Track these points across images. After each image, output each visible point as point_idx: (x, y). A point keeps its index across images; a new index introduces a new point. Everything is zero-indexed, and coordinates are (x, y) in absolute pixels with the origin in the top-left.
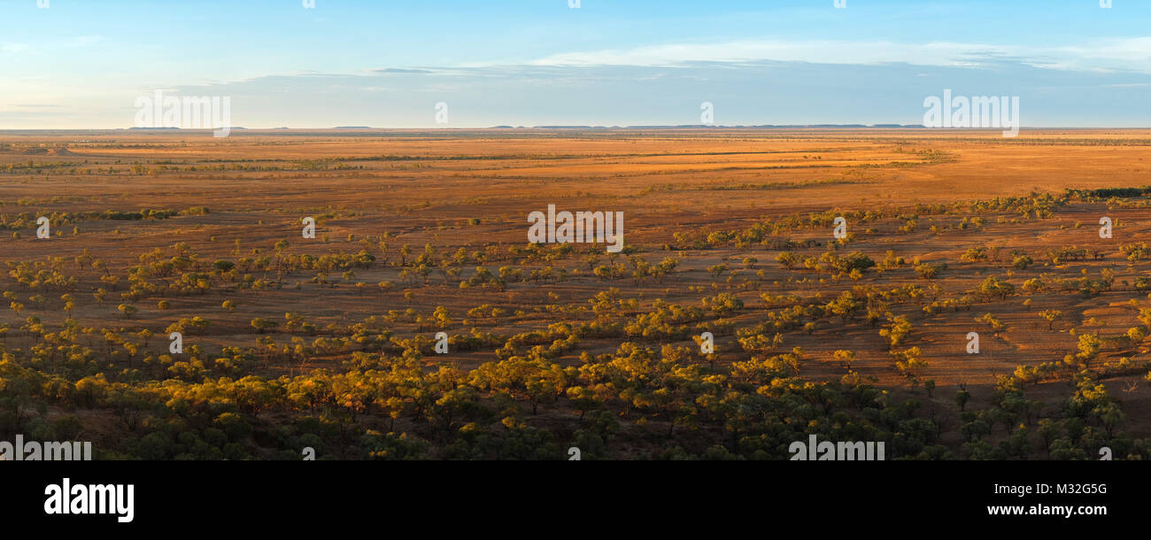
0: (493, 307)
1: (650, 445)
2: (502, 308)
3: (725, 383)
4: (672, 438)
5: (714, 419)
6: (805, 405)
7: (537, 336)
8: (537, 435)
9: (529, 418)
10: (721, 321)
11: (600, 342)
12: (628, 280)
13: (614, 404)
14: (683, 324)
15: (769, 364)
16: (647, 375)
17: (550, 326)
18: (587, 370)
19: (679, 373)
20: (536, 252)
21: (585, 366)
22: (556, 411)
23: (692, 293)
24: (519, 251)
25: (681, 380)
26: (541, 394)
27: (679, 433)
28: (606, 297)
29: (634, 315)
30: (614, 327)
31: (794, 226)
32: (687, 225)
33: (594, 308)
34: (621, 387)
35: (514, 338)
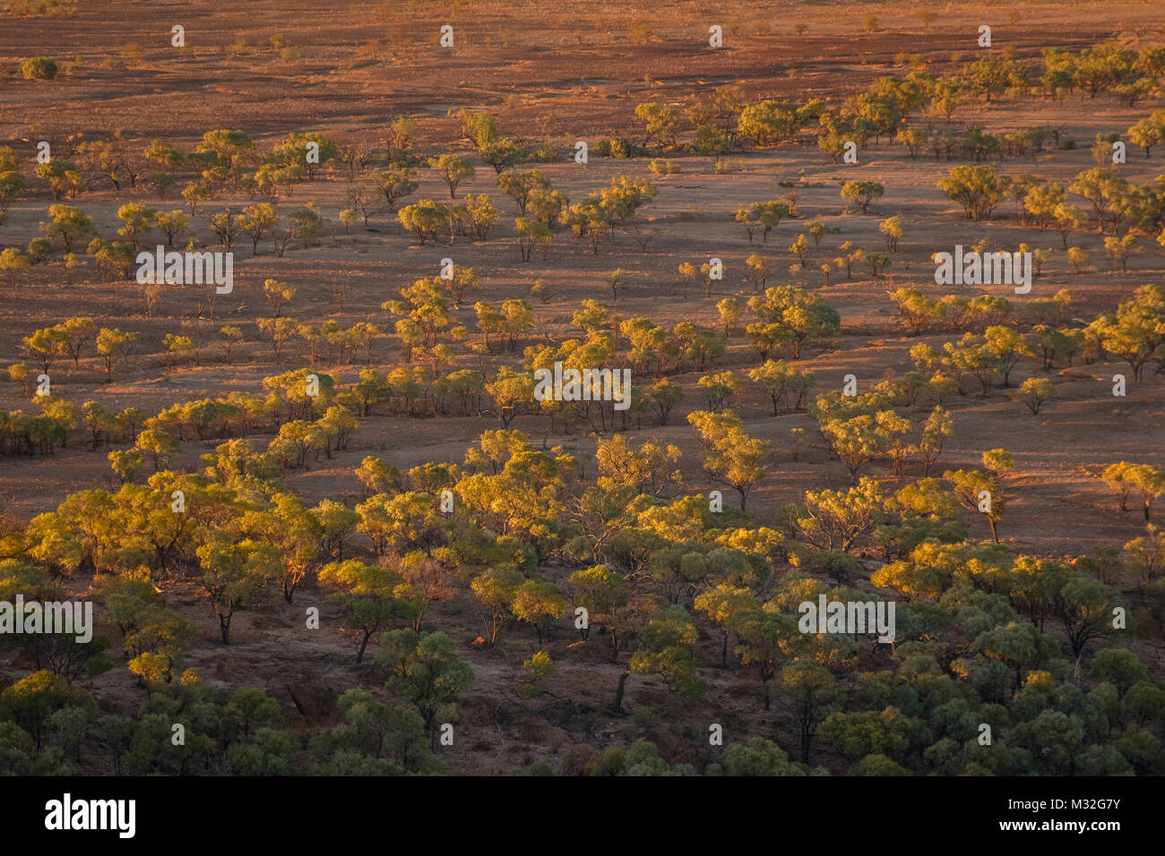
0: (101, 325)
1: (559, 733)
2: (124, 328)
3: (780, 554)
4: (625, 715)
5: (746, 659)
6: (1011, 625)
7: (232, 409)
8: (231, 706)
9: (209, 654)
10: (769, 367)
11: (416, 426)
12: (503, 244)
13: (458, 613)
14: (659, 375)
15: (914, 497)
16: (551, 526)
17: (268, 380)
18: (381, 510)
19: (651, 520)
20: (226, 161)
21: (374, 501)
22: (287, 633)
23: (686, 283)
24: (176, 158)
25: (656, 542)
26: (243, 581)
27: (644, 698)
28: (434, 295)
29: (515, 347)
30: (458, 382)
31: (995, 86)
32: (675, 83)
33: (400, 325)
34: (478, 562)
35: (160, 416)
